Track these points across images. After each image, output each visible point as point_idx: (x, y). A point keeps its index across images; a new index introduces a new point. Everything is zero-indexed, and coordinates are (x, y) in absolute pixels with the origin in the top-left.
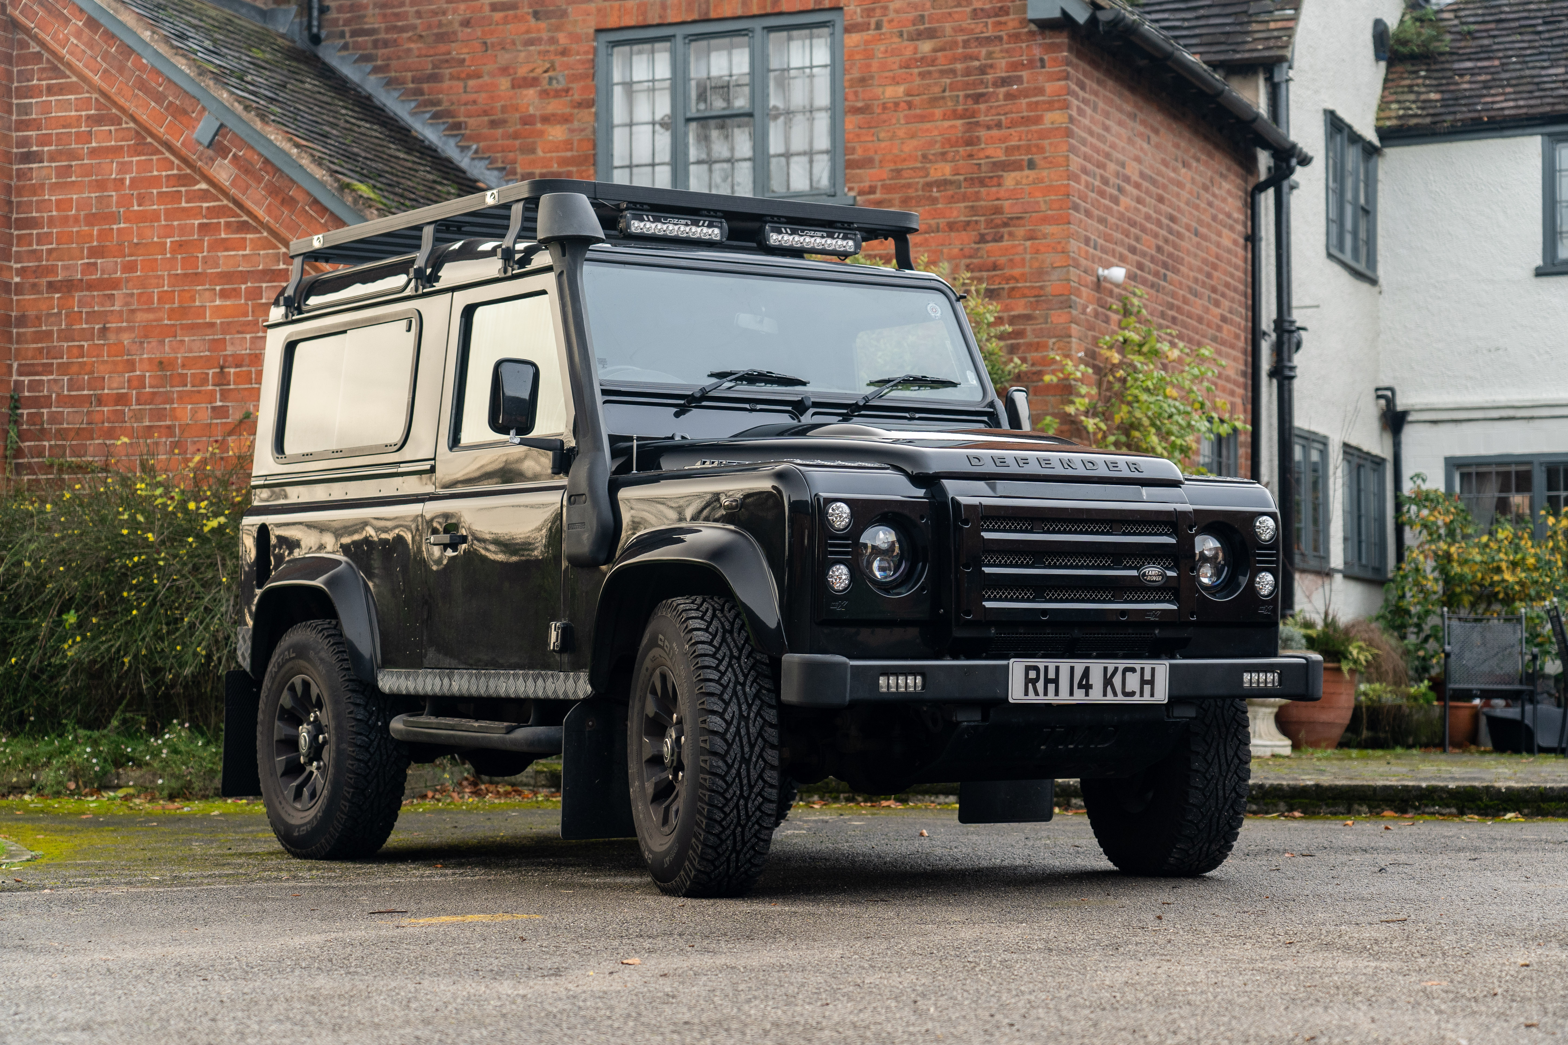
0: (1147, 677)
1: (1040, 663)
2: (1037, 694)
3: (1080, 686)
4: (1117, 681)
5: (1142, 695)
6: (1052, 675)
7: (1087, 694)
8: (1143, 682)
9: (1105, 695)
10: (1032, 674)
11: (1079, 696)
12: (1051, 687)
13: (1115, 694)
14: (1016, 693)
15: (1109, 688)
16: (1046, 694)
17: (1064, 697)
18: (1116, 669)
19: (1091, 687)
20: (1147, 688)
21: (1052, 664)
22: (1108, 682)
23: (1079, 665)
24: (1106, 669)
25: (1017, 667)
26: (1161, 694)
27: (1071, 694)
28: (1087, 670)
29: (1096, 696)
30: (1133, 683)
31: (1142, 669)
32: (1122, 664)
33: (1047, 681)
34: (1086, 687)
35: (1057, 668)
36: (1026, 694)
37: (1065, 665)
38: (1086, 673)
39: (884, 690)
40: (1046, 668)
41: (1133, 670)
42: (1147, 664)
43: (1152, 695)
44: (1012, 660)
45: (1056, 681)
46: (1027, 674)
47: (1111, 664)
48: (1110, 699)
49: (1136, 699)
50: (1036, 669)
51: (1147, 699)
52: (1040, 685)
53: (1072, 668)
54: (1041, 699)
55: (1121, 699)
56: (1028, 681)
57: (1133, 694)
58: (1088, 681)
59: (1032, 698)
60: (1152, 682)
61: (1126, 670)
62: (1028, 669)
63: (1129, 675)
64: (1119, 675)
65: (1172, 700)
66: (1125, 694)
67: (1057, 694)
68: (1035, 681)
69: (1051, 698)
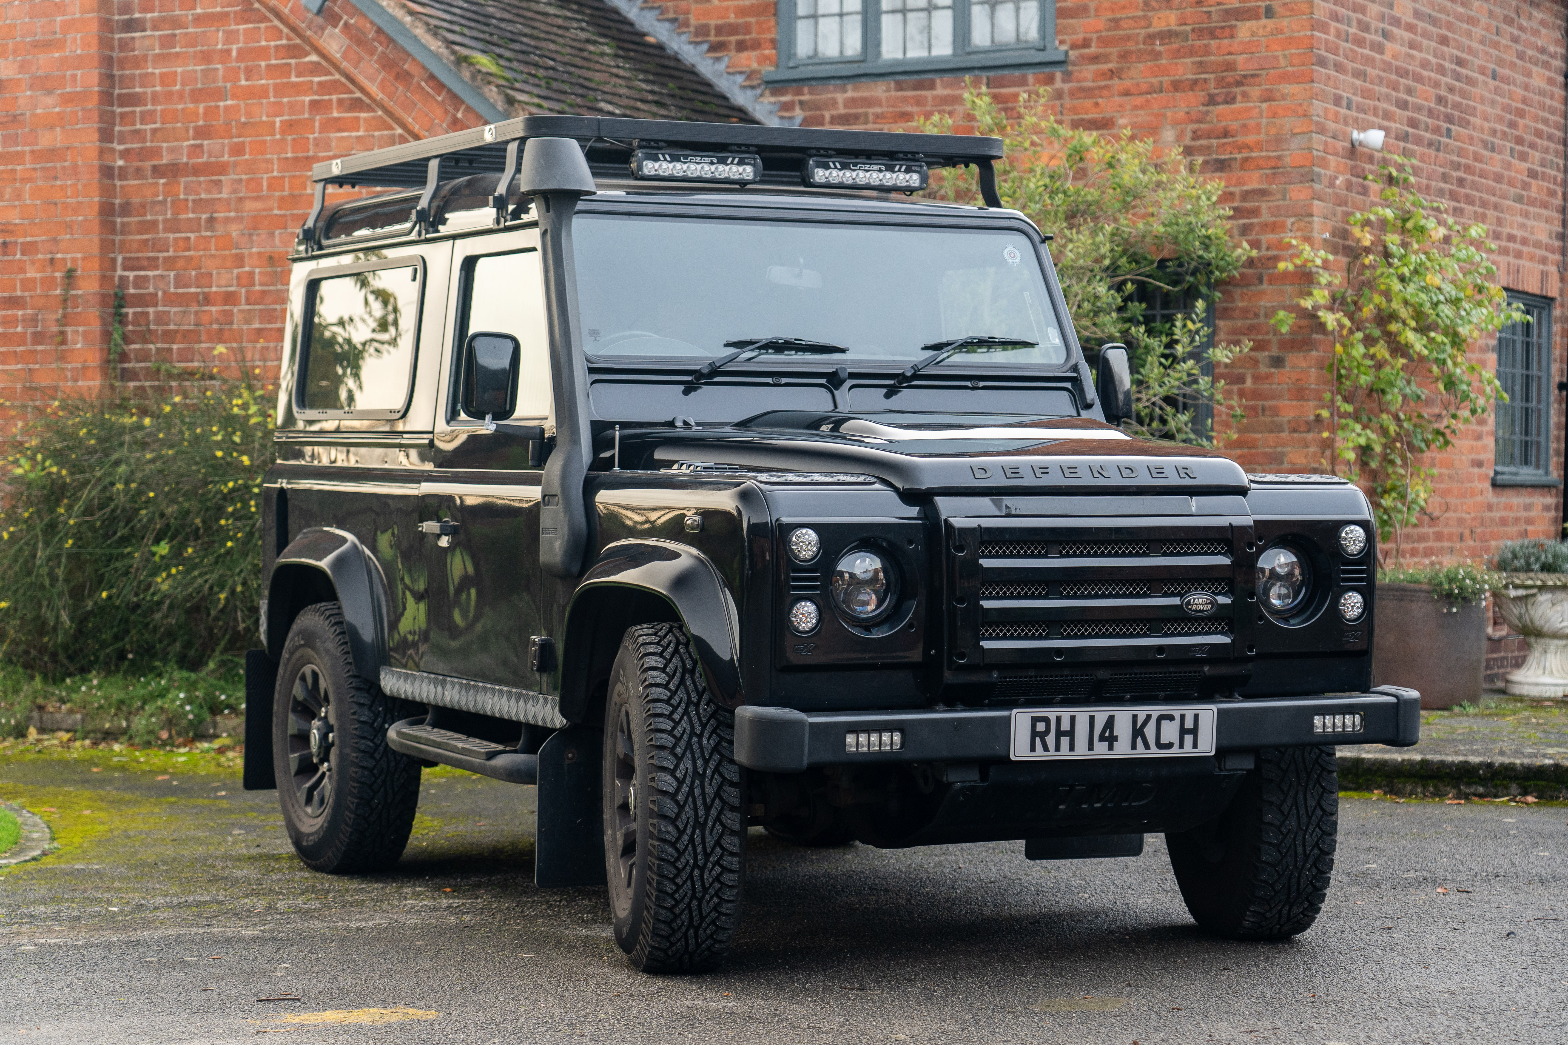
0: (1189, 724)
1: (1051, 713)
2: (1046, 749)
3: (1102, 738)
4: (1150, 731)
5: (1181, 746)
6: (1065, 726)
7: (1111, 748)
8: (1183, 731)
9: (1134, 747)
10: (1041, 727)
11: (1101, 751)
12: (1065, 741)
13: (1147, 746)
14: (1020, 749)
15: (1139, 740)
16: (1058, 748)
17: (1081, 752)
18: (1149, 717)
19: (1116, 739)
20: (1189, 739)
21: (1065, 713)
22: (1138, 732)
23: (1101, 714)
24: (1135, 717)
25: (1021, 719)
26: (1207, 745)
27: (1091, 748)
28: (1111, 719)
29: (1123, 749)
30: (1170, 732)
31: (1183, 717)
32: (1155, 711)
33: (1060, 734)
34: (1110, 739)
35: (1073, 718)
36: (1033, 749)
37: (1082, 715)
38: (1110, 723)
40: (1059, 719)
41: (1171, 718)
42: (1189, 710)
43: (1195, 746)
44: (1015, 711)
45: (1071, 734)
46: (1033, 726)
47: (1142, 711)
48: (1141, 752)
49: (1175, 752)
50: (1046, 720)
51: (1188, 750)
52: (1051, 739)
53: (1092, 718)
54: (1052, 755)
55: (1154, 752)
56: (1034, 734)
57: (1170, 745)
58: (1112, 732)
59: (1040, 755)
60: (1194, 732)
61: (1161, 718)
62: (1035, 720)
63: (1165, 723)
64: (1152, 724)
65: (1222, 751)
66: (1159, 745)
67: (1072, 748)
68: (1043, 735)
69: (1064, 754)
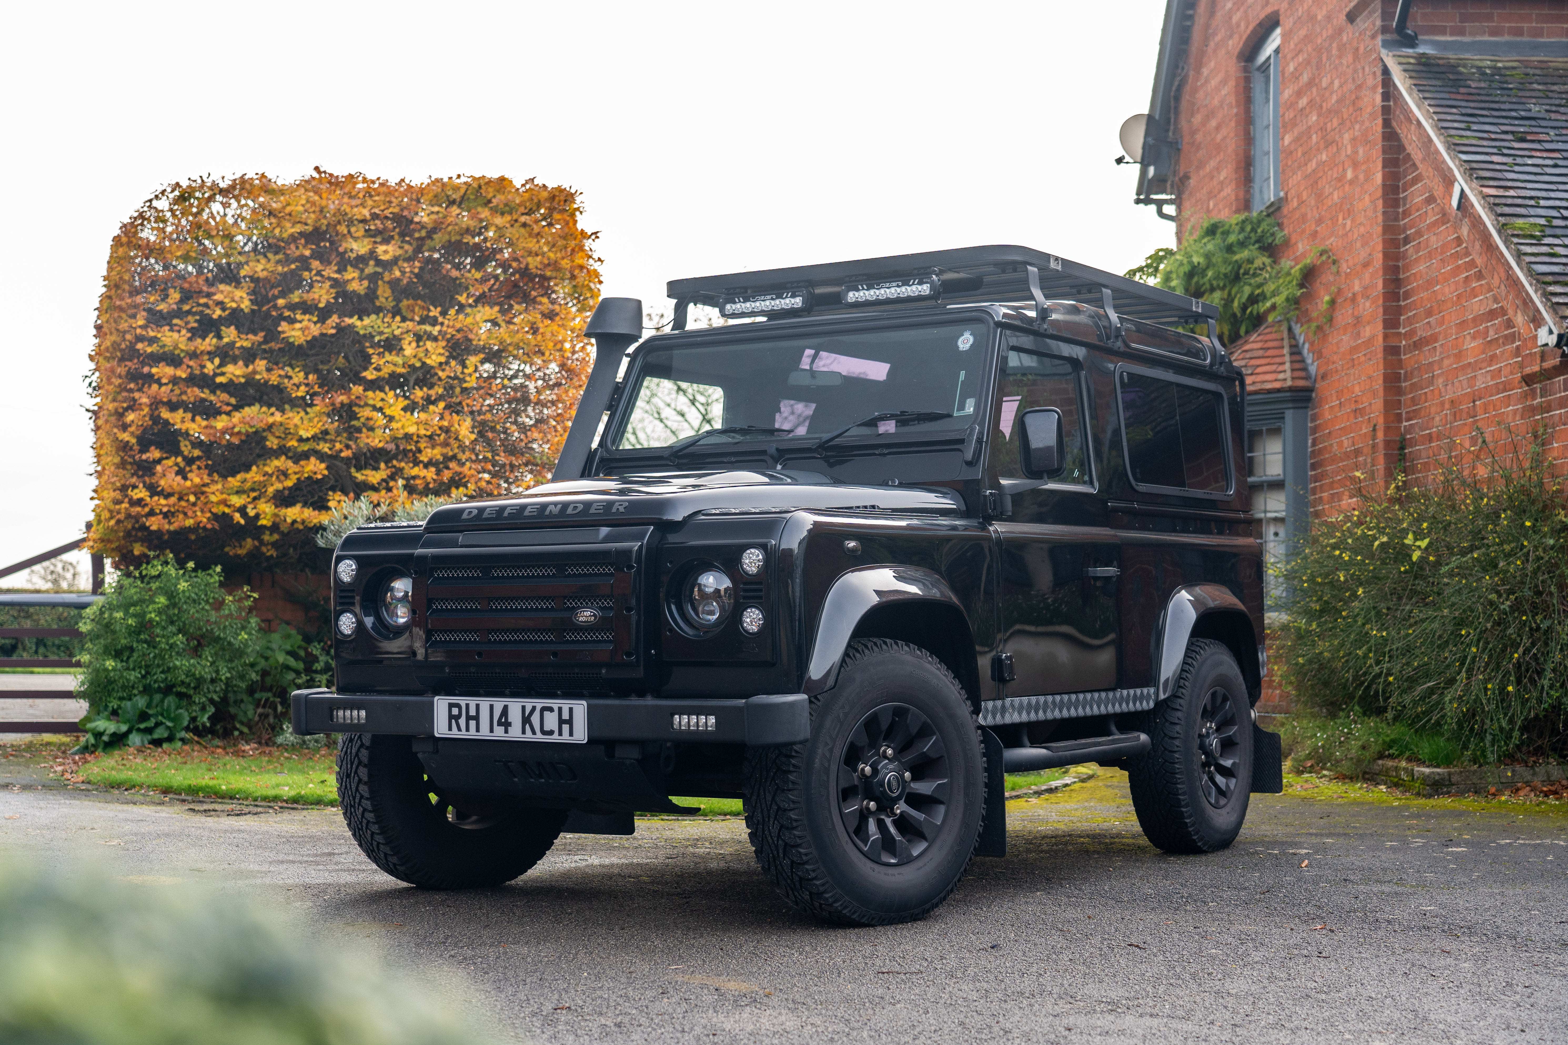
0: (566, 716)
1: (462, 701)
2: (459, 729)
3: (500, 724)
4: (535, 719)
5: (560, 734)
6: (473, 712)
7: (506, 732)
8: (561, 722)
9: (524, 732)
10: (455, 711)
11: (499, 733)
12: (473, 723)
13: (534, 733)
14: (441, 728)
15: (527, 726)
16: (467, 730)
17: (485, 733)
18: (534, 708)
19: (510, 724)
20: (566, 728)
21: (472, 702)
22: (526, 720)
23: (499, 704)
24: (524, 708)
25: (441, 705)
26: (580, 735)
27: (492, 731)
28: (506, 708)
29: (515, 733)
30: (551, 721)
31: (560, 709)
32: (540, 703)
33: (469, 718)
34: (506, 724)
35: (478, 706)
36: (450, 729)
37: (485, 703)
38: (505, 711)
39: (341, 721)
40: (467, 706)
41: (551, 710)
42: (566, 704)
43: (571, 734)
44: (436, 698)
45: (476, 718)
46: (450, 711)
47: (529, 703)
48: (529, 737)
49: (555, 738)
50: (458, 706)
51: (565, 738)
52: (462, 721)
53: (492, 707)
54: (463, 735)
55: (539, 737)
56: (451, 717)
57: (551, 733)
58: (506, 719)
59: (455, 734)
60: (570, 722)
61: (544, 709)
62: (451, 706)
63: (546, 713)
64: (537, 714)
65: (592, 741)
66: (543, 732)
67: (478, 730)
68: (457, 718)
69: (472, 734)
